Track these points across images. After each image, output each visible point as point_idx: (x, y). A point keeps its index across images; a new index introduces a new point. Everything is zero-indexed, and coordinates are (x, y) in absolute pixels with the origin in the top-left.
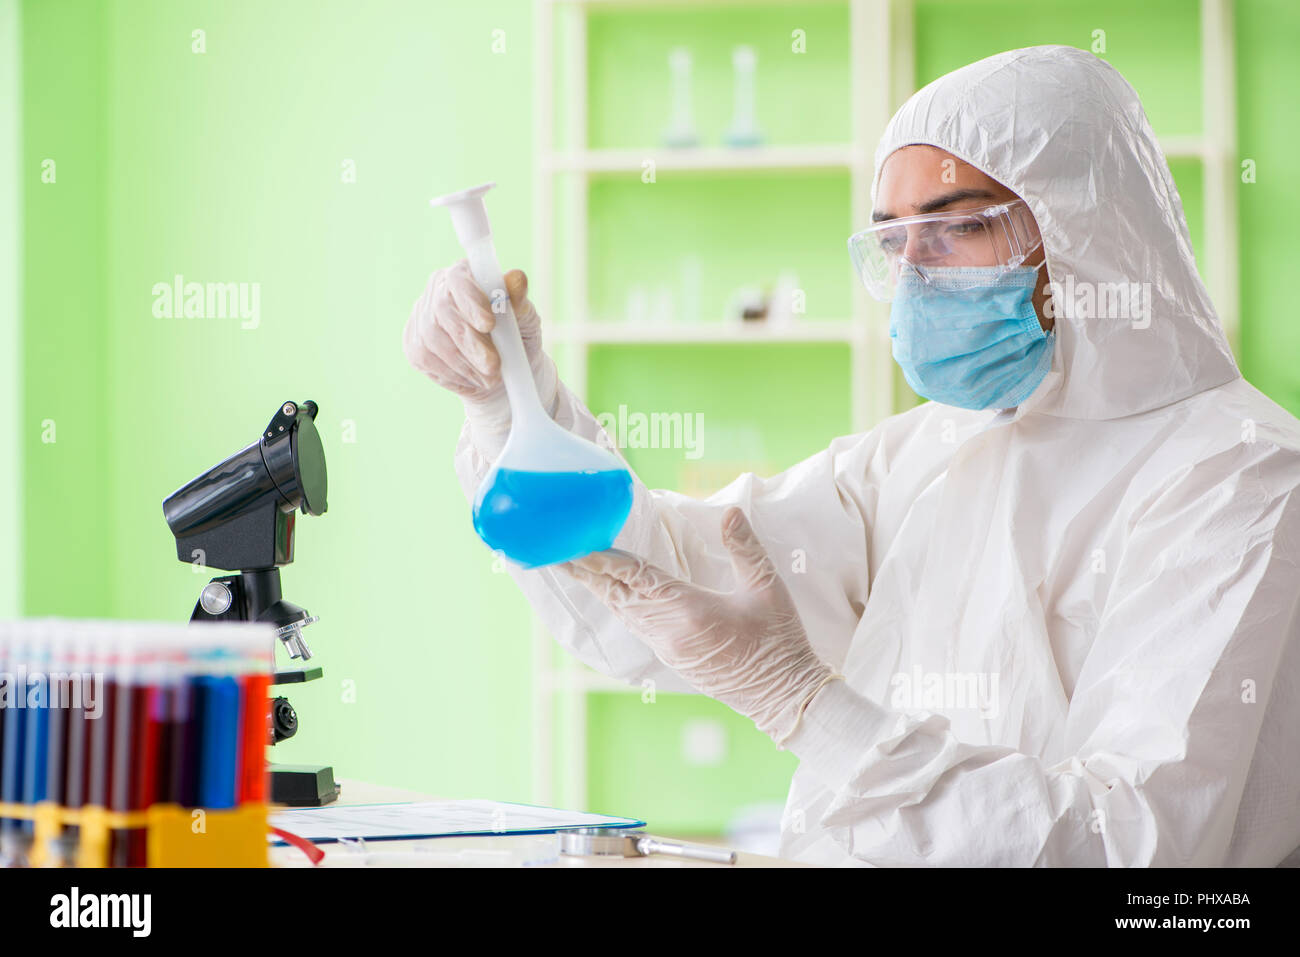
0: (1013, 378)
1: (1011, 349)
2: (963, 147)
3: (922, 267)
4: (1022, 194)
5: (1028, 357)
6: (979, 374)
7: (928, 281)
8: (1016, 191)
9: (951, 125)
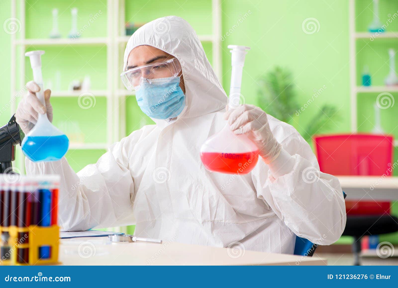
0: (176, 109)
1: (175, 100)
2: (157, 44)
3: (148, 80)
4: (176, 57)
5: (180, 102)
6: (167, 108)
7: (150, 83)
8: (174, 55)
9: (152, 39)
